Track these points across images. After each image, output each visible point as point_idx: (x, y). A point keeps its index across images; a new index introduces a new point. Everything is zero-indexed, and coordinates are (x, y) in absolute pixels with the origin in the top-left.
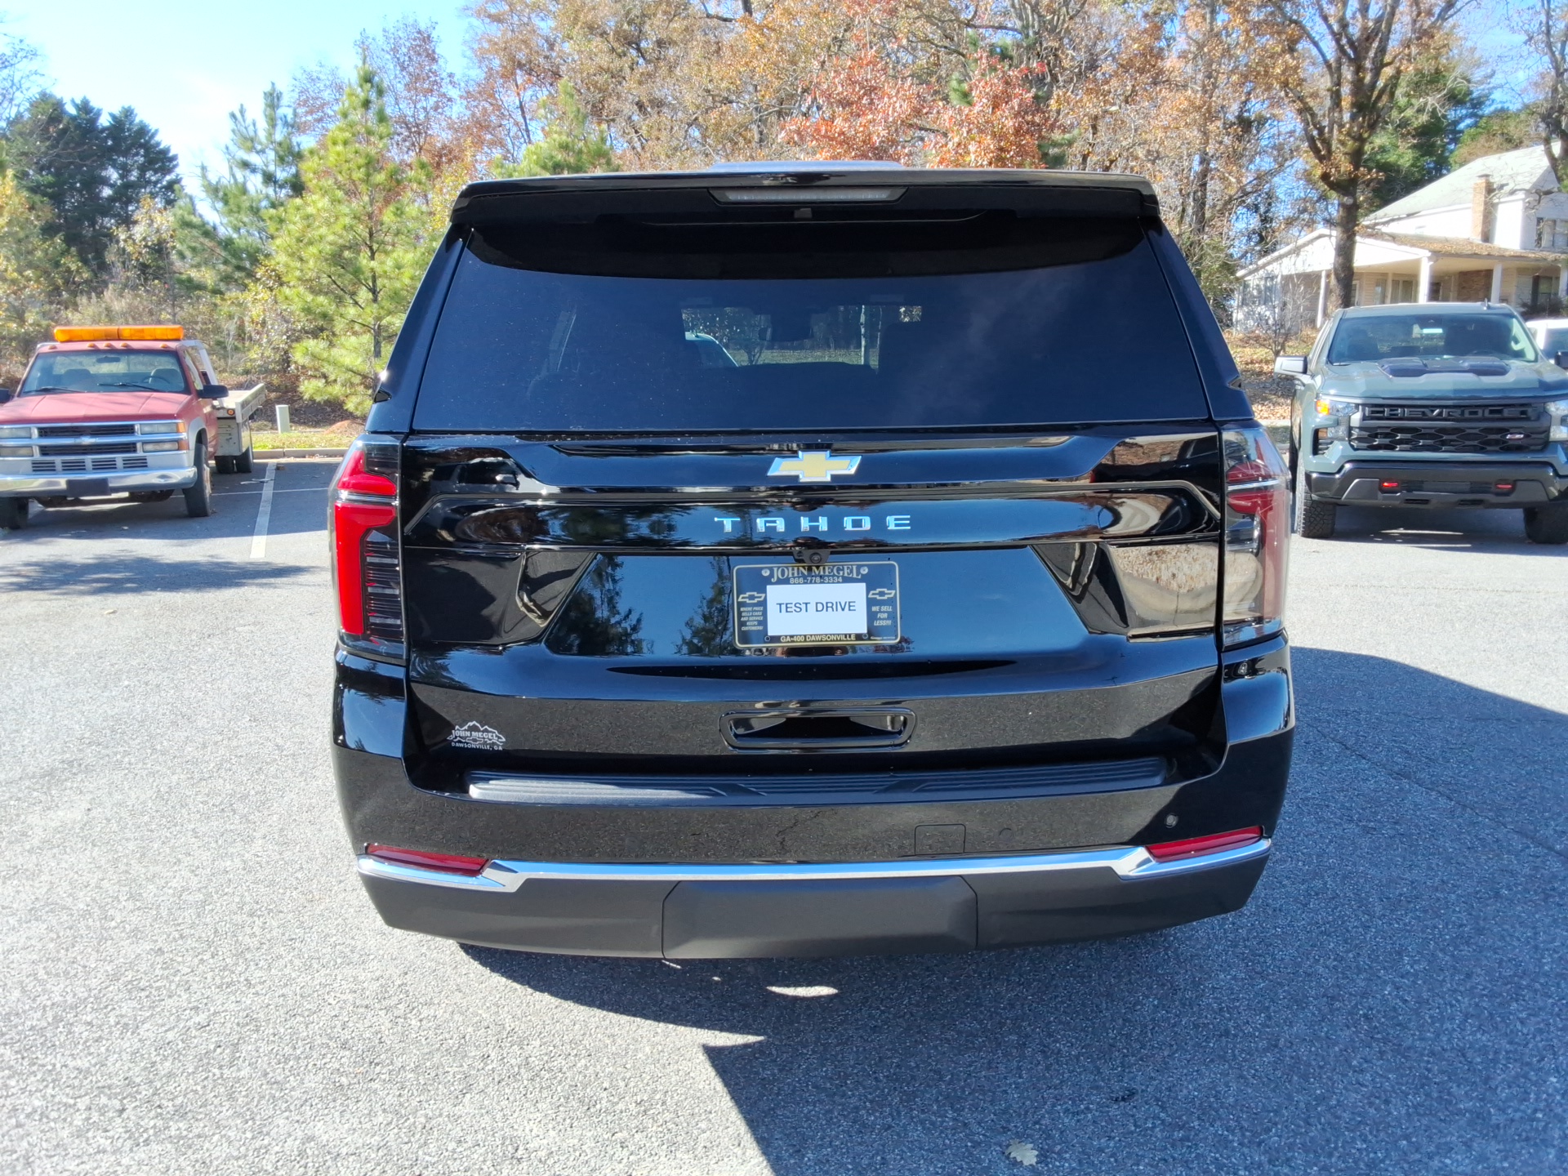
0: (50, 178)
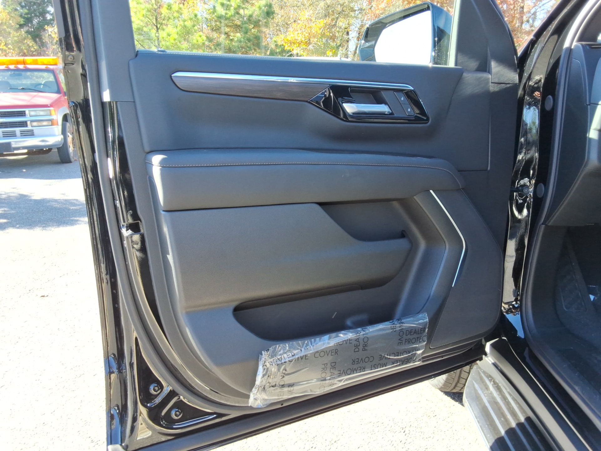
0: (26, 11)
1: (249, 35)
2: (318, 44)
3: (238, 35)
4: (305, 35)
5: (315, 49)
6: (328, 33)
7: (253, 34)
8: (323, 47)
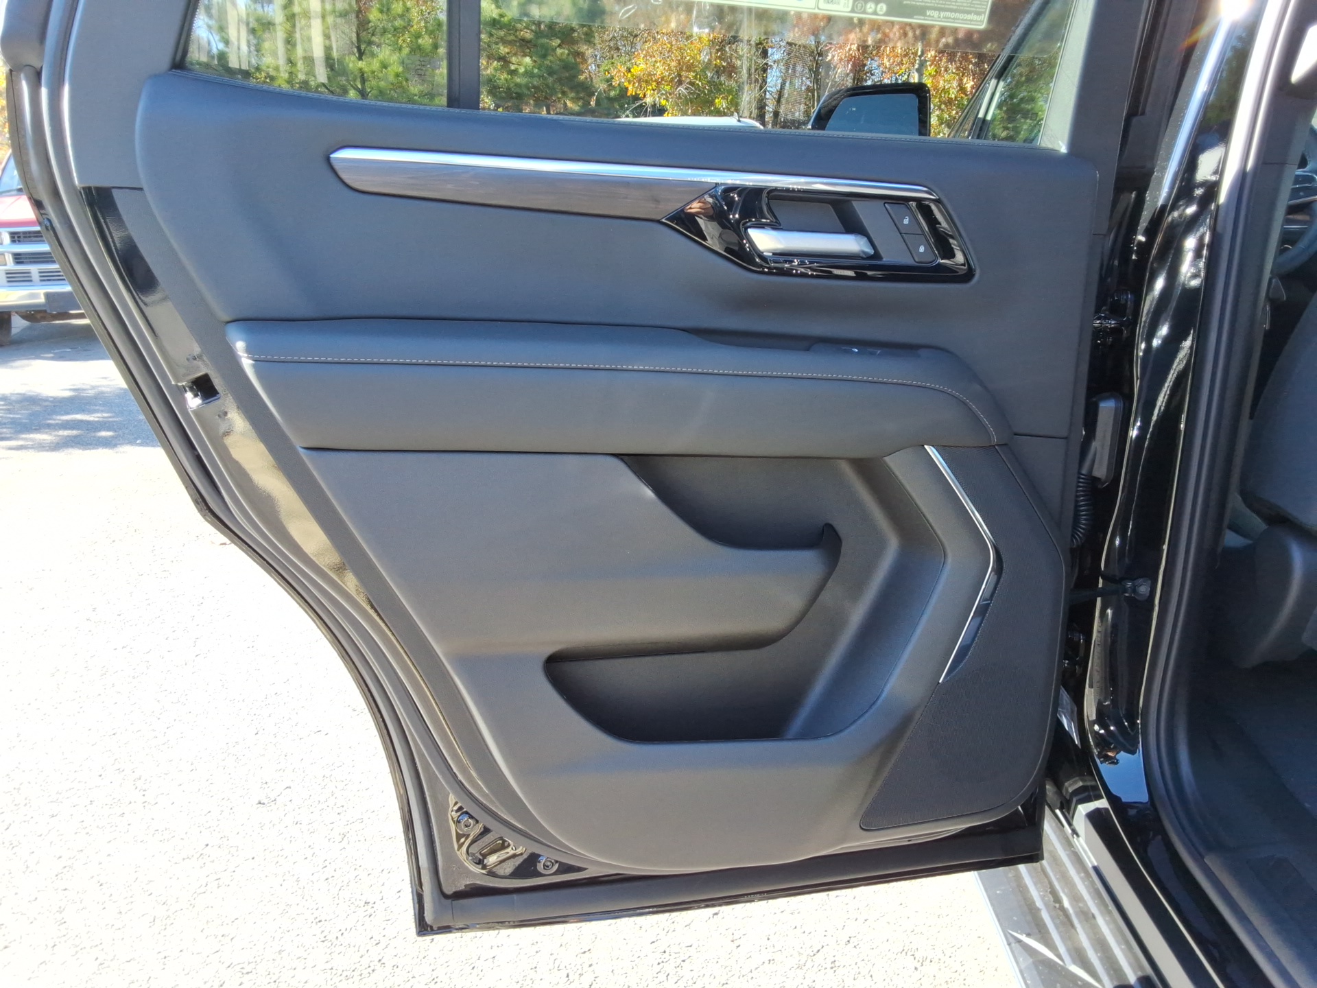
1: (551, 62)
2: (698, 84)
3: (527, 60)
4: (669, 65)
5: (691, 93)
6: (718, 61)
7: (560, 60)
8: (708, 90)
